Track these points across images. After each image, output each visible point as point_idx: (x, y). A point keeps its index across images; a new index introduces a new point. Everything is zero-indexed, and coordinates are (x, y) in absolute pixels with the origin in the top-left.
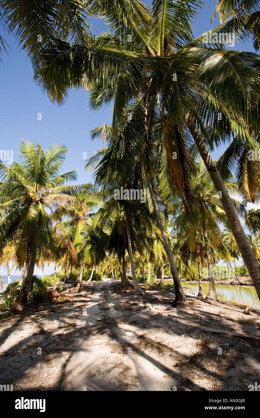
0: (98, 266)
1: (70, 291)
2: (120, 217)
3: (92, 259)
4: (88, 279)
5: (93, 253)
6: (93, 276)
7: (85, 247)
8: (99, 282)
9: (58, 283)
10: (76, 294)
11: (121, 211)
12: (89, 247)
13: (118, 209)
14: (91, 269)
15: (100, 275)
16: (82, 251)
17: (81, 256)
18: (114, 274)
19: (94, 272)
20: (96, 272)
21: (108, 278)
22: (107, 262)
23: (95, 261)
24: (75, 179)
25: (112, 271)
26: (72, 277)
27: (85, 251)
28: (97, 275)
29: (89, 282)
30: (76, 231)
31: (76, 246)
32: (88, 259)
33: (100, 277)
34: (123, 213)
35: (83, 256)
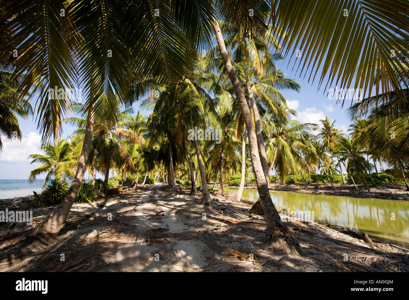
0: (151, 172)
1: (129, 190)
2: (164, 142)
3: (145, 167)
4: (142, 182)
5: (146, 164)
6: (146, 180)
7: (140, 160)
8: (152, 185)
9: (117, 185)
10: (134, 191)
11: (165, 137)
12: (143, 160)
13: (163, 136)
14: (144, 175)
15: (153, 180)
16: (138, 163)
17: (137, 165)
18: (165, 179)
19: (148, 177)
20: (149, 177)
21: (160, 182)
22: (159, 169)
23: (148, 168)
24: (133, 113)
25: (164, 176)
26: (128, 181)
27: (140, 162)
28: (150, 179)
29: (143, 185)
30: (133, 148)
31: (133, 159)
32: (142, 167)
33: (152, 181)
34: (166, 139)
35: (139, 166)
